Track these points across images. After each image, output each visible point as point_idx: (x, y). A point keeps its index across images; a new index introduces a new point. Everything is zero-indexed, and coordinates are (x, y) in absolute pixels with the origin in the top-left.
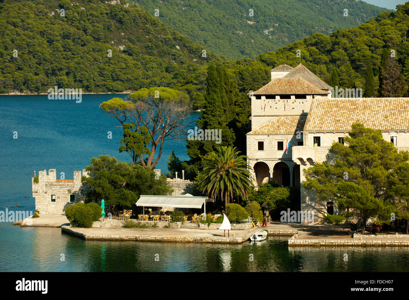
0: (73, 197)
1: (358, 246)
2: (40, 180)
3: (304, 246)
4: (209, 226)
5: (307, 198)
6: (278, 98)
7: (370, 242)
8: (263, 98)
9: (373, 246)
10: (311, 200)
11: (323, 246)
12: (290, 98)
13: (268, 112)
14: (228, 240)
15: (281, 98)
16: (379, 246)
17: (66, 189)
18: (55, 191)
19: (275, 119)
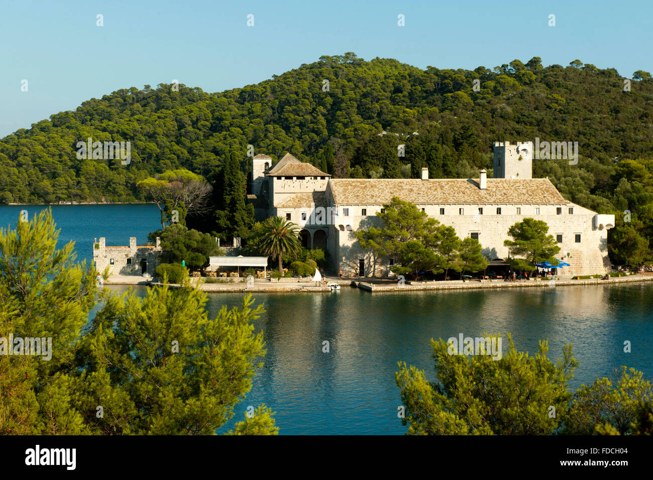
0: (129, 261)
1: (420, 290)
2: (100, 246)
3: (383, 291)
4: (279, 280)
5: (344, 258)
6: (295, 178)
7: (428, 287)
8: (283, 178)
9: (431, 290)
10: (347, 259)
11: (396, 291)
12: (304, 179)
13: (287, 190)
14: (321, 290)
15: (297, 179)
16: (435, 289)
17: (123, 254)
18: (114, 256)
19: (293, 196)
